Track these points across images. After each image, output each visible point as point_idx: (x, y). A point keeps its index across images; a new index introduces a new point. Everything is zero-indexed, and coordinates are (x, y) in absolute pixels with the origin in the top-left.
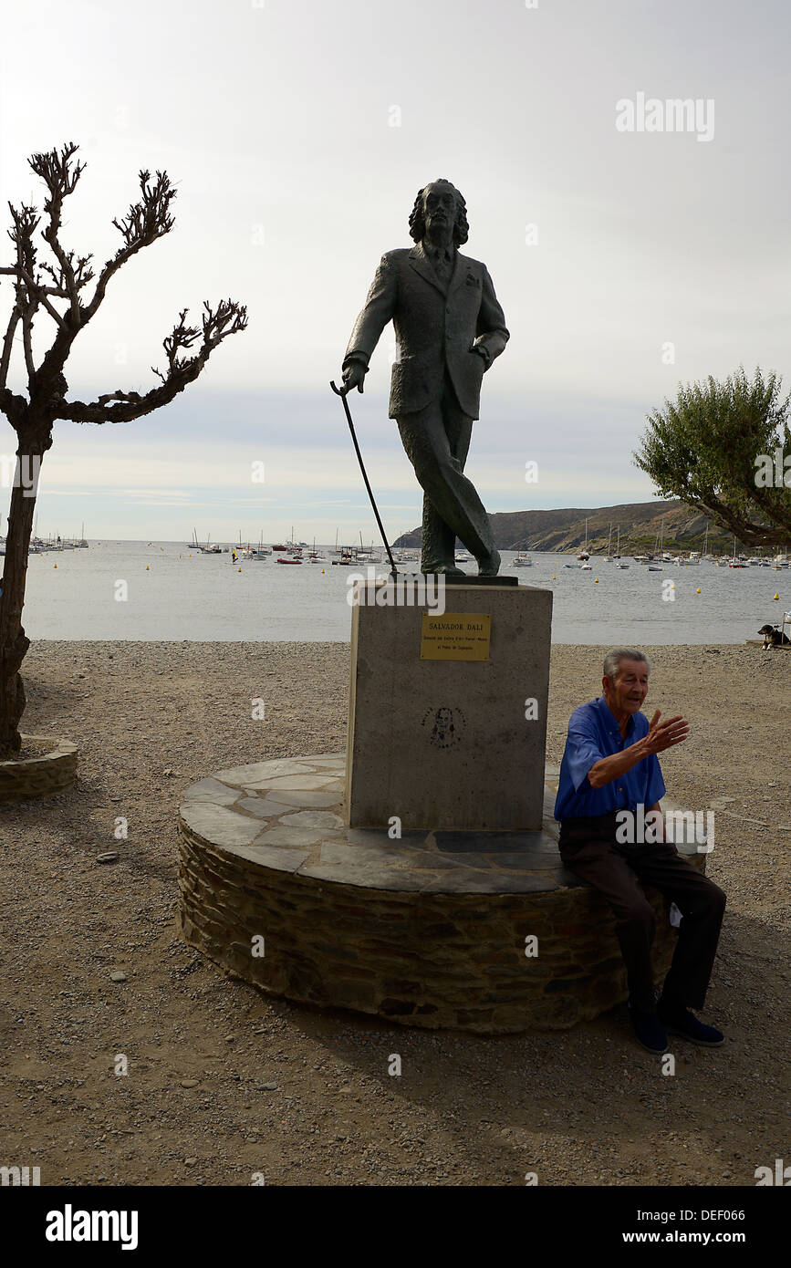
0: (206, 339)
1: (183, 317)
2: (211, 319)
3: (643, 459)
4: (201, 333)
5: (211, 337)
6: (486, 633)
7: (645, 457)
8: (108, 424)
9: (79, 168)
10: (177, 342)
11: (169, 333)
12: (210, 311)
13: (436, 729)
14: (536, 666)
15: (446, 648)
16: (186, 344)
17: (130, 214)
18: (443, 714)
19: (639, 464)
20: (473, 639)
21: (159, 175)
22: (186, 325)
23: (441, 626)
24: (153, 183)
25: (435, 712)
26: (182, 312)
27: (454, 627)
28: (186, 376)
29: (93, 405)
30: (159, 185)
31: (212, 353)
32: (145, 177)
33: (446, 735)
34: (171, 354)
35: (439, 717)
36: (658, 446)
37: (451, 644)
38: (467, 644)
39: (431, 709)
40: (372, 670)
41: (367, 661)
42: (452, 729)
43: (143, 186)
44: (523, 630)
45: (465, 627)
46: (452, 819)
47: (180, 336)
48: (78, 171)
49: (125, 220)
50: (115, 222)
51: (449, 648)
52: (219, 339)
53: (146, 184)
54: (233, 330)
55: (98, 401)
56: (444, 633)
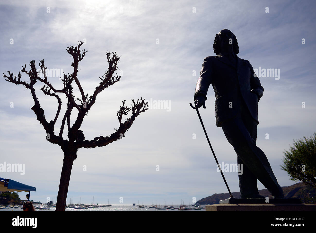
0: (133, 113)
1: (124, 103)
2: (135, 106)
3: (284, 167)
4: (131, 109)
5: (135, 112)
7: (285, 166)
8: (97, 147)
9: (84, 52)
10: (122, 113)
11: (119, 110)
12: (134, 103)
16: (125, 114)
17: (106, 75)
19: (283, 169)
21: (114, 54)
22: (125, 106)
24: (111, 56)
26: (123, 101)
28: (126, 126)
29: (92, 141)
30: (113, 57)
31: (136, 118)
32: (108, 55)
34: (120, 118)
36: (288, 162)
43: (108, 58)
47: (123, 111)
48: (84, 53)
49: (104, 77)
50: (100, 78)
52: (138, 113)
53: (109, 57)
54: (144, 110)
55: (93, 139)
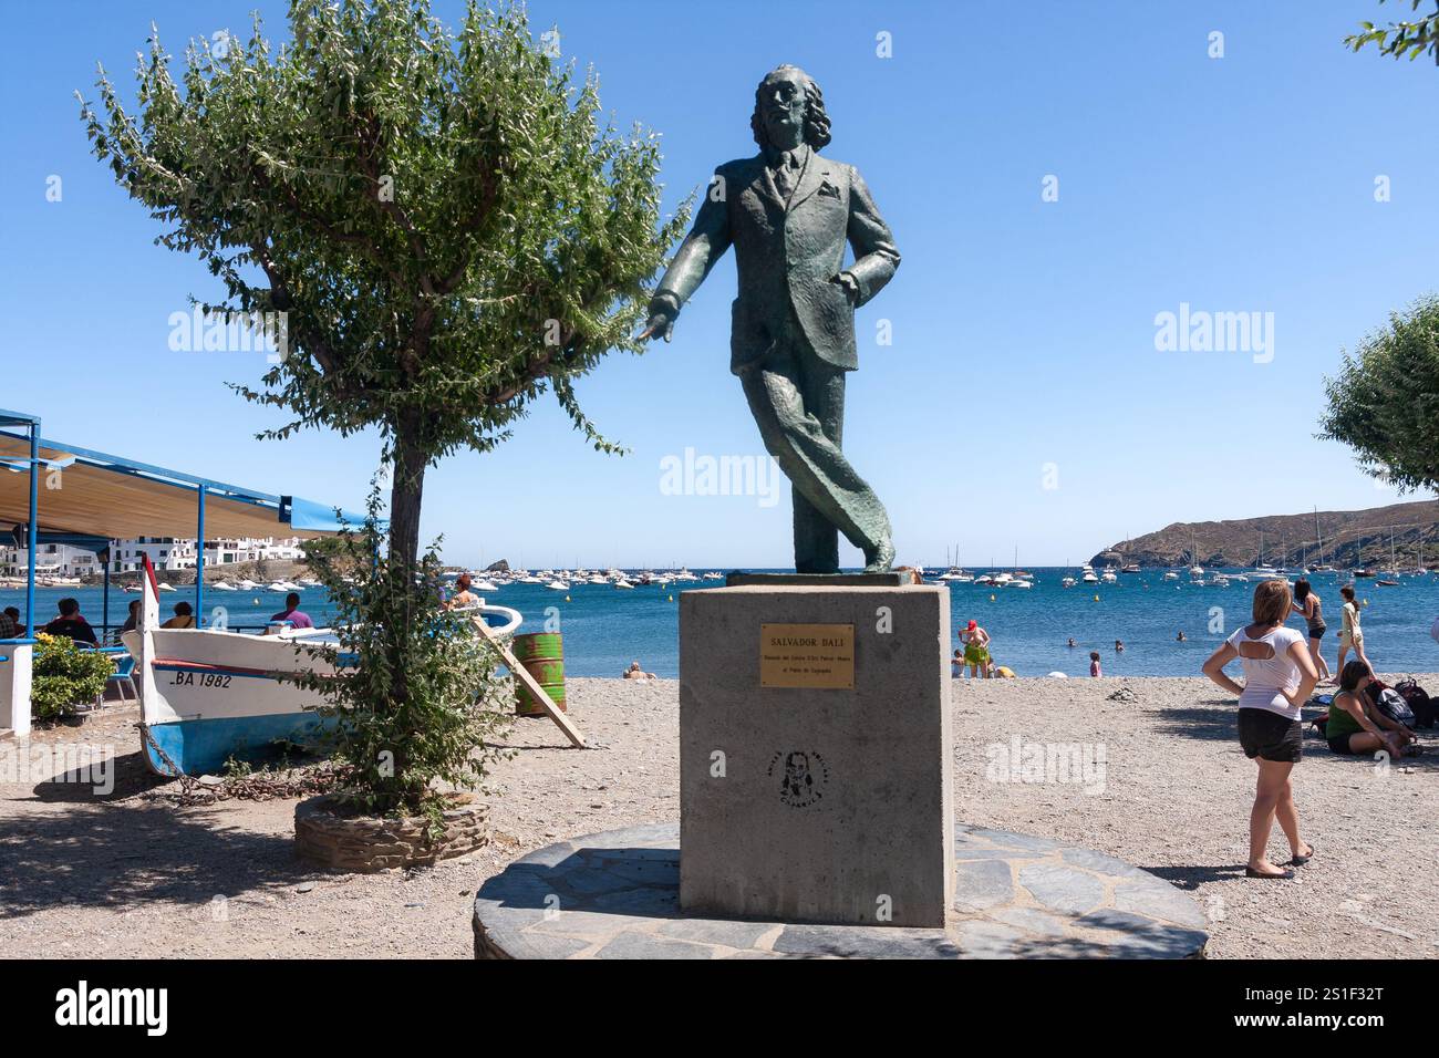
6: (849, 651)
13: (786, 783)
14: (921, 694)
15: (795, 671)
18: (796, 761)
20: (832, 659)
23: (787, 642)
25: (784, 758)
27: (804, 642)
33: (801, 790)
35: (790, 764)
37: (802, 665)
38: (823, 665)
39: (780, 754)
40: (699, 700)
41: (692, 688)
42: (809, 780)
44: (899, 644)
45: (819, 642)
46: (816, 906)
51: (799, 671)
56: (791, 651)
